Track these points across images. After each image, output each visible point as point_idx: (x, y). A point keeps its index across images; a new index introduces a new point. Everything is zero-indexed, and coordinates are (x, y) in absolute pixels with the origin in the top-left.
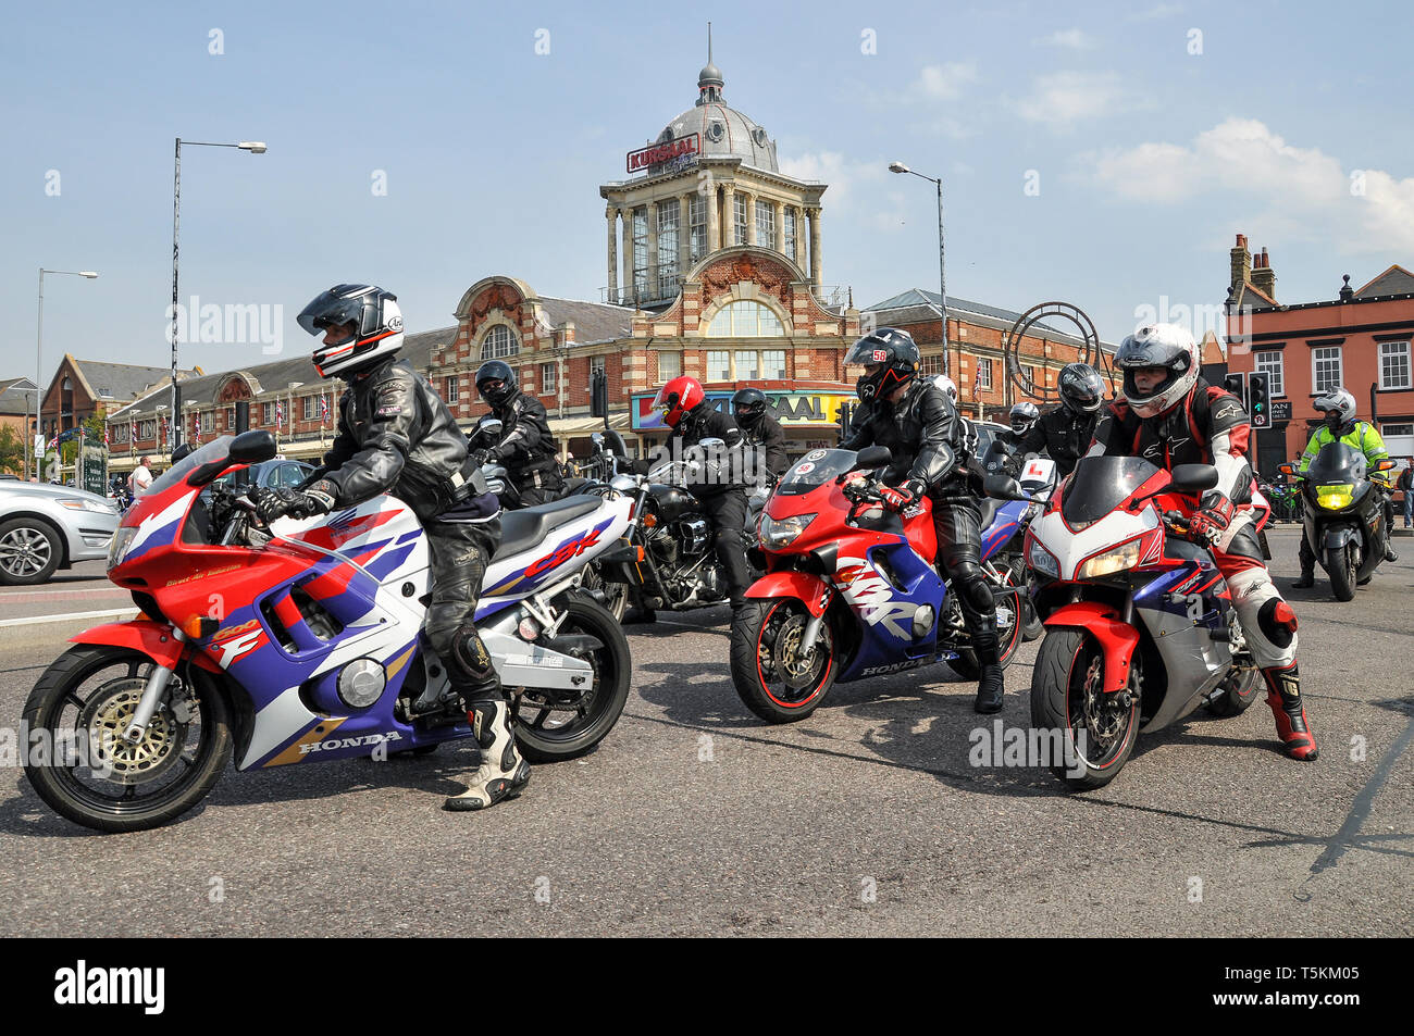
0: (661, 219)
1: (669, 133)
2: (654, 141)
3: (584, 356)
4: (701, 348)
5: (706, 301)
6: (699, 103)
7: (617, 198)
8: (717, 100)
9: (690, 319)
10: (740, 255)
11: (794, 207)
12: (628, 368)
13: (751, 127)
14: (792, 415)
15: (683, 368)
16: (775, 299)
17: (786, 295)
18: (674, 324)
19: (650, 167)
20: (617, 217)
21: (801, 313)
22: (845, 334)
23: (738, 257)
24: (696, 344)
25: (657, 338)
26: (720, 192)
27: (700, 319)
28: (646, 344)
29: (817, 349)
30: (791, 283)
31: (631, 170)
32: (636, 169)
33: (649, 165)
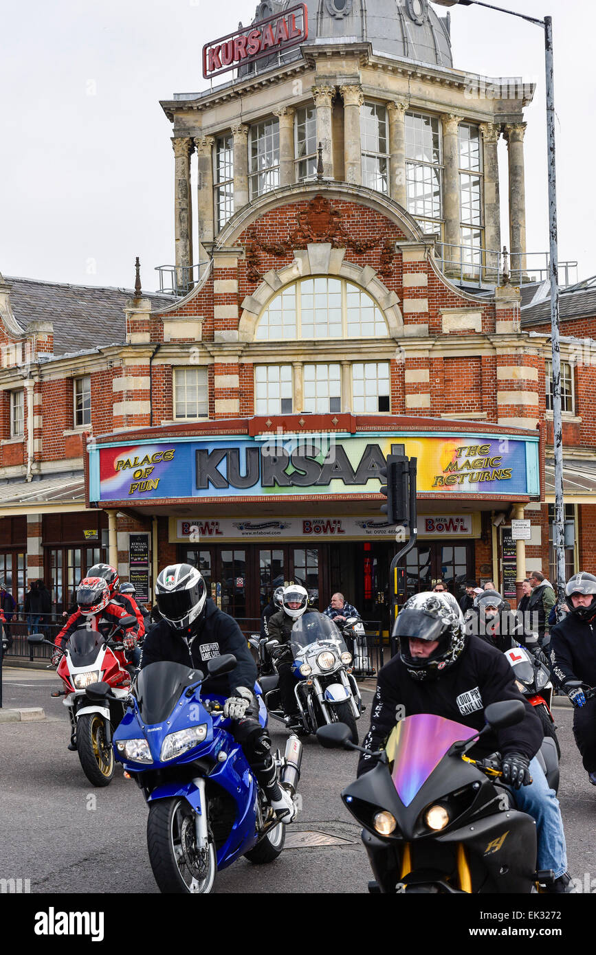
0: (255, 151)
1: (266, 7)
3: (63, 376)
4: (245, 360)
5: (255, 279)
7: (189, 119)
9: (223, 312)
10: (311, 197)
11: (478, 123)
12: (120, 397)
14: (350, 476)
15: (213, 395)
16: (369, 272)
17: (390, 268)
18: (200, 320)
19: (238, 67)
20: (191, 151)
21: (416, 296)
22: (495, 331)
23: (306, 201)
24: (234, 353)
25: (168, 345)
26: (338, 101)
27: (241, 310)
28: (151, 354)
29: (444, 358)
30: (398, 244)
31: (209, 73)
32: (216, 70)
33: (235, 63)
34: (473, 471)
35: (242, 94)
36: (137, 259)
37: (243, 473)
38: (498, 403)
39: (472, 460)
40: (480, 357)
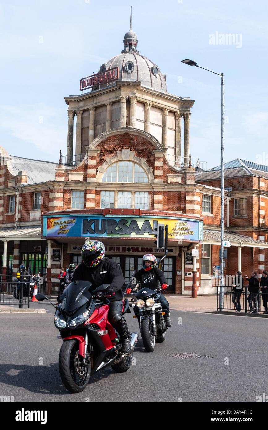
1: (103, 67)
2: (96, 73)
3: (30, 191)
4: (97, 189)
5: (101, 161)
6: (124, 52)
7: (74, 104)
8: (133, 50)
9: (91, 171)
11: (175, 112)
12: (53, 200)
13: (151, 66)
14: (138, 231)
15: (86, 201)
16: (143, 160)
17: (150, 159)
18: (82, 174)
19: (92, 87)
20: (74, 115)
21: (159, 169)
22: (186, 183)
23: (122, 134)
24: (94, 186)
25: (71, 182)
26: (129, 101)
27: (97, 171)
28: (64, 185)
29: (168, 192)
30: (153, 151)
31: (82, 89)
32: (85, 88)
33: (92, 86)
34: (181, 231)
35: (94, 97)
36: (61, 151)
37: (100, 228)
38: (186, 208)
39: (181, 227)
40: (180, 192)
